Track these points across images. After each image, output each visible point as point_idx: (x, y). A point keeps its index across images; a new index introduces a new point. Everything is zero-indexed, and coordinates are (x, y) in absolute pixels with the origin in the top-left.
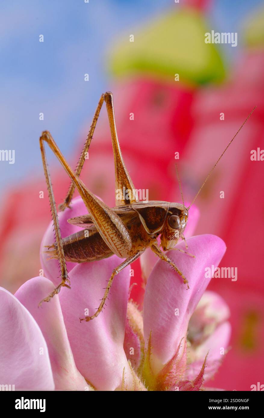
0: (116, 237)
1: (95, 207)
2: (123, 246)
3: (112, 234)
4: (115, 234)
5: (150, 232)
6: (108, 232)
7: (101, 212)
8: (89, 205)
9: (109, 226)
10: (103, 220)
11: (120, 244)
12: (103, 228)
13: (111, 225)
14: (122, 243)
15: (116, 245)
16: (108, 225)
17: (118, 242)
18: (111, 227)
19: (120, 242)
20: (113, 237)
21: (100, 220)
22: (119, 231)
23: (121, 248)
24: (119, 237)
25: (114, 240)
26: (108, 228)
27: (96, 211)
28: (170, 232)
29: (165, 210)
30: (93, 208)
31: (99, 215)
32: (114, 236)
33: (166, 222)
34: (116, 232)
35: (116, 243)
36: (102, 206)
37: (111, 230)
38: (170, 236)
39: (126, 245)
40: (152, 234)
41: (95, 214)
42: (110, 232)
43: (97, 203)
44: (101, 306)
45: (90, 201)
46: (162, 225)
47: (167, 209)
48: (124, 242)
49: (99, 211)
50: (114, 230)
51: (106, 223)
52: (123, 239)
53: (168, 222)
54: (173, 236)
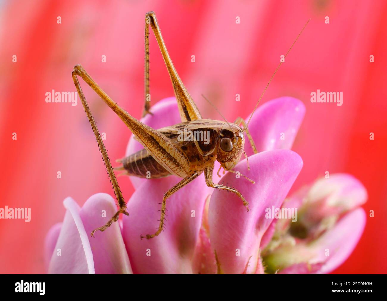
0: (169, 161)
1: (141, 134)
2: (178, 168)
3: (164, 158)
4: (167, 158)
5: (204, 154)
6: (159, 157)
7: (148, 138)
8: (135, 133)
9: (159, 151)
10: (151, 146)
11: (175, 167)
12: (155, 154)
13: (160, 150)
14: (176, 166)
15: (171, 168)
16: (157, 151)
17: (172, 165)
18: (161, 152)
19: (174, 165)
20: (165, 162)
21: (149, 146)
22: (170, 155)
23: (176, 170)
24: (172, 161)
25: (168, 164)
26: (159, 153)
27: (143, 138)
28: (223, 155)
29: (217, 132)
30: (139, 136)
31: (146, 141)
32: (167, 161)
33: (218, 144)
34: (167, 156)
35: (170, 166)
36: (148, 133)
37: (162, 155)
38: (223, 159)
39: (182, 167)
40: (205, 156)
41: (143, 140)
42: (162, 157)
43: (142, 129)
44: (161, 227)
45: (135, 128)
46: (214, 147)
47: (219, 132)
48: (178, 165)
49: (146, 138)
50: (165, 154)
51: (155, 149)
52: (176, 162)
53: (219, 144)
54: (226, 158)
